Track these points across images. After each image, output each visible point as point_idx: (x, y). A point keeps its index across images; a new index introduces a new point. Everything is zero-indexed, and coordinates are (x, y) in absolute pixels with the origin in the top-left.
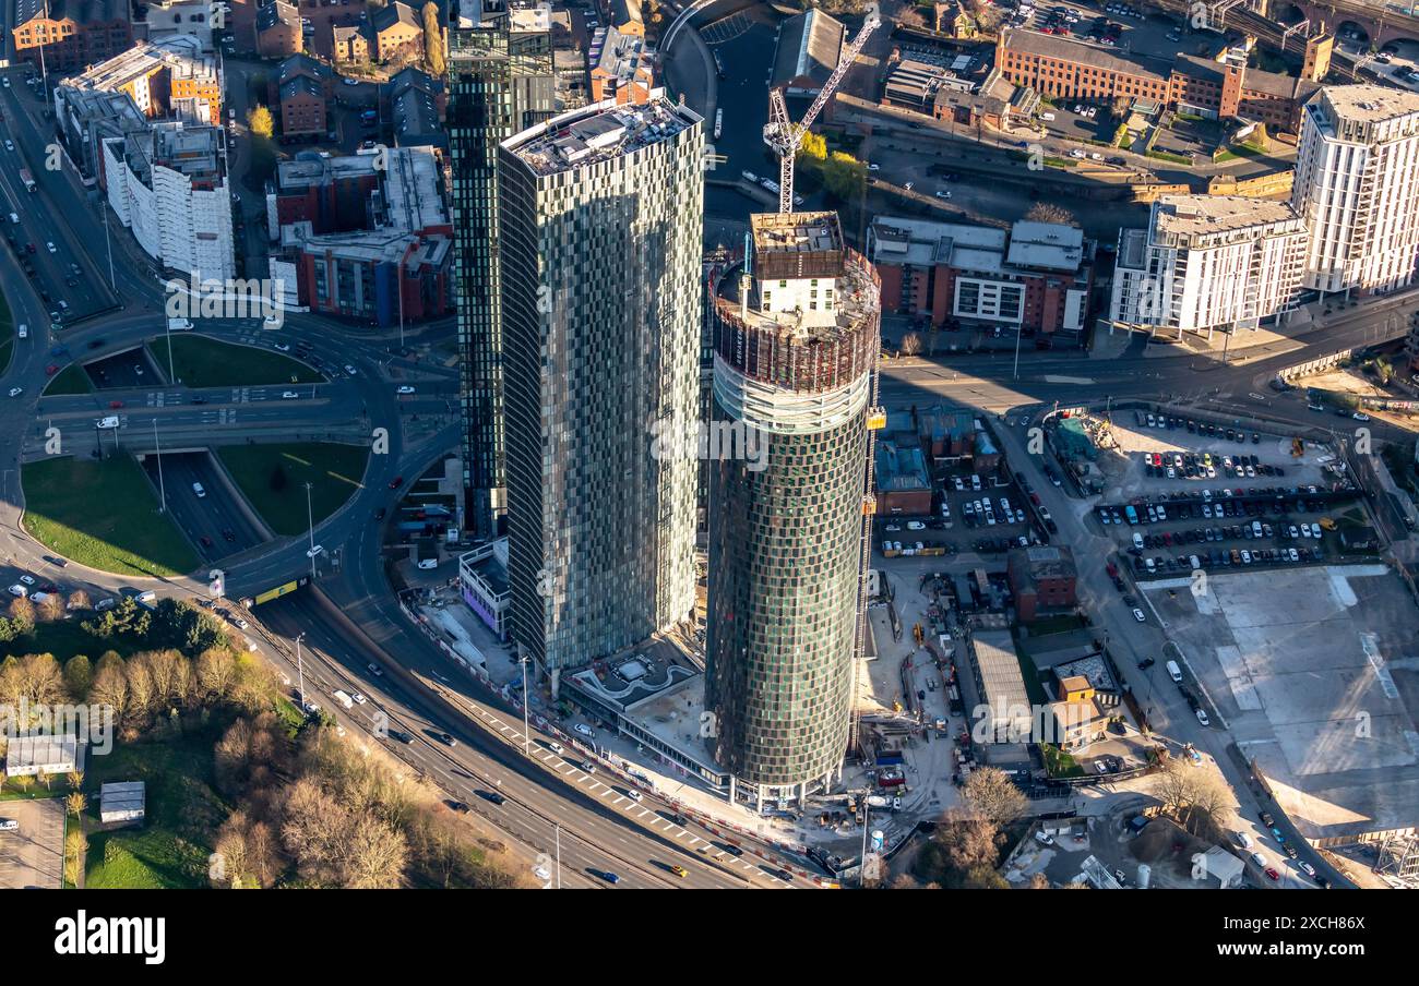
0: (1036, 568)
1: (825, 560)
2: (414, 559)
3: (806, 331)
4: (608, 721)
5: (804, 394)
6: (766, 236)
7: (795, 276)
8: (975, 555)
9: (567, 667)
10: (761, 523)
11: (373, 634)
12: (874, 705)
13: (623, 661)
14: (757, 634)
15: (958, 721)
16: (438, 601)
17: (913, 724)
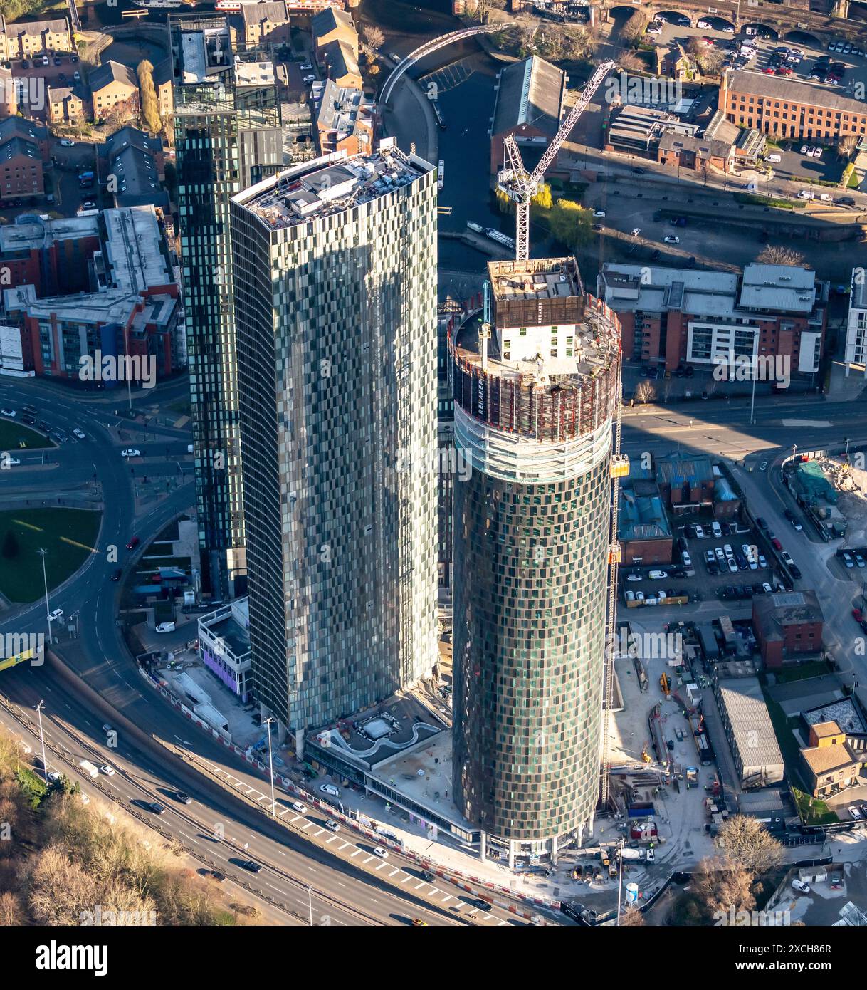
0: (781, 614)
1: (573, 610)
2: (151, 622)
3: (547, 379)
4: (356, 781)
5: (547, 442)
6: (504, 283)
7: (535, 324)
8: (719, 603)
9: (311, 727)
10: (507, 575)
11: (113, 700)
12: (622, 757)
13: (367, 720)
14: (506, 687)
15: (708, 771)
16: (177, 664)
17: (663, 774)
